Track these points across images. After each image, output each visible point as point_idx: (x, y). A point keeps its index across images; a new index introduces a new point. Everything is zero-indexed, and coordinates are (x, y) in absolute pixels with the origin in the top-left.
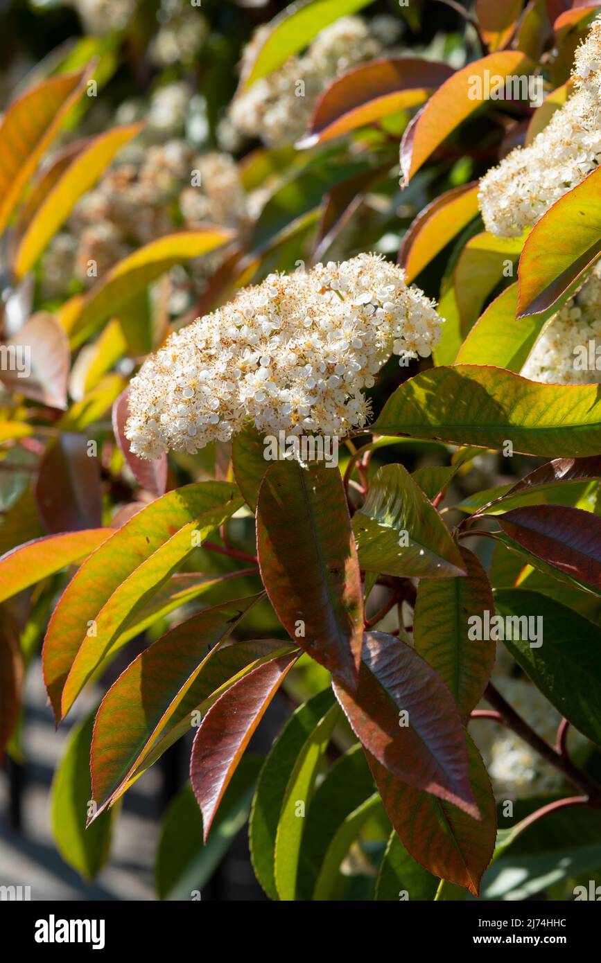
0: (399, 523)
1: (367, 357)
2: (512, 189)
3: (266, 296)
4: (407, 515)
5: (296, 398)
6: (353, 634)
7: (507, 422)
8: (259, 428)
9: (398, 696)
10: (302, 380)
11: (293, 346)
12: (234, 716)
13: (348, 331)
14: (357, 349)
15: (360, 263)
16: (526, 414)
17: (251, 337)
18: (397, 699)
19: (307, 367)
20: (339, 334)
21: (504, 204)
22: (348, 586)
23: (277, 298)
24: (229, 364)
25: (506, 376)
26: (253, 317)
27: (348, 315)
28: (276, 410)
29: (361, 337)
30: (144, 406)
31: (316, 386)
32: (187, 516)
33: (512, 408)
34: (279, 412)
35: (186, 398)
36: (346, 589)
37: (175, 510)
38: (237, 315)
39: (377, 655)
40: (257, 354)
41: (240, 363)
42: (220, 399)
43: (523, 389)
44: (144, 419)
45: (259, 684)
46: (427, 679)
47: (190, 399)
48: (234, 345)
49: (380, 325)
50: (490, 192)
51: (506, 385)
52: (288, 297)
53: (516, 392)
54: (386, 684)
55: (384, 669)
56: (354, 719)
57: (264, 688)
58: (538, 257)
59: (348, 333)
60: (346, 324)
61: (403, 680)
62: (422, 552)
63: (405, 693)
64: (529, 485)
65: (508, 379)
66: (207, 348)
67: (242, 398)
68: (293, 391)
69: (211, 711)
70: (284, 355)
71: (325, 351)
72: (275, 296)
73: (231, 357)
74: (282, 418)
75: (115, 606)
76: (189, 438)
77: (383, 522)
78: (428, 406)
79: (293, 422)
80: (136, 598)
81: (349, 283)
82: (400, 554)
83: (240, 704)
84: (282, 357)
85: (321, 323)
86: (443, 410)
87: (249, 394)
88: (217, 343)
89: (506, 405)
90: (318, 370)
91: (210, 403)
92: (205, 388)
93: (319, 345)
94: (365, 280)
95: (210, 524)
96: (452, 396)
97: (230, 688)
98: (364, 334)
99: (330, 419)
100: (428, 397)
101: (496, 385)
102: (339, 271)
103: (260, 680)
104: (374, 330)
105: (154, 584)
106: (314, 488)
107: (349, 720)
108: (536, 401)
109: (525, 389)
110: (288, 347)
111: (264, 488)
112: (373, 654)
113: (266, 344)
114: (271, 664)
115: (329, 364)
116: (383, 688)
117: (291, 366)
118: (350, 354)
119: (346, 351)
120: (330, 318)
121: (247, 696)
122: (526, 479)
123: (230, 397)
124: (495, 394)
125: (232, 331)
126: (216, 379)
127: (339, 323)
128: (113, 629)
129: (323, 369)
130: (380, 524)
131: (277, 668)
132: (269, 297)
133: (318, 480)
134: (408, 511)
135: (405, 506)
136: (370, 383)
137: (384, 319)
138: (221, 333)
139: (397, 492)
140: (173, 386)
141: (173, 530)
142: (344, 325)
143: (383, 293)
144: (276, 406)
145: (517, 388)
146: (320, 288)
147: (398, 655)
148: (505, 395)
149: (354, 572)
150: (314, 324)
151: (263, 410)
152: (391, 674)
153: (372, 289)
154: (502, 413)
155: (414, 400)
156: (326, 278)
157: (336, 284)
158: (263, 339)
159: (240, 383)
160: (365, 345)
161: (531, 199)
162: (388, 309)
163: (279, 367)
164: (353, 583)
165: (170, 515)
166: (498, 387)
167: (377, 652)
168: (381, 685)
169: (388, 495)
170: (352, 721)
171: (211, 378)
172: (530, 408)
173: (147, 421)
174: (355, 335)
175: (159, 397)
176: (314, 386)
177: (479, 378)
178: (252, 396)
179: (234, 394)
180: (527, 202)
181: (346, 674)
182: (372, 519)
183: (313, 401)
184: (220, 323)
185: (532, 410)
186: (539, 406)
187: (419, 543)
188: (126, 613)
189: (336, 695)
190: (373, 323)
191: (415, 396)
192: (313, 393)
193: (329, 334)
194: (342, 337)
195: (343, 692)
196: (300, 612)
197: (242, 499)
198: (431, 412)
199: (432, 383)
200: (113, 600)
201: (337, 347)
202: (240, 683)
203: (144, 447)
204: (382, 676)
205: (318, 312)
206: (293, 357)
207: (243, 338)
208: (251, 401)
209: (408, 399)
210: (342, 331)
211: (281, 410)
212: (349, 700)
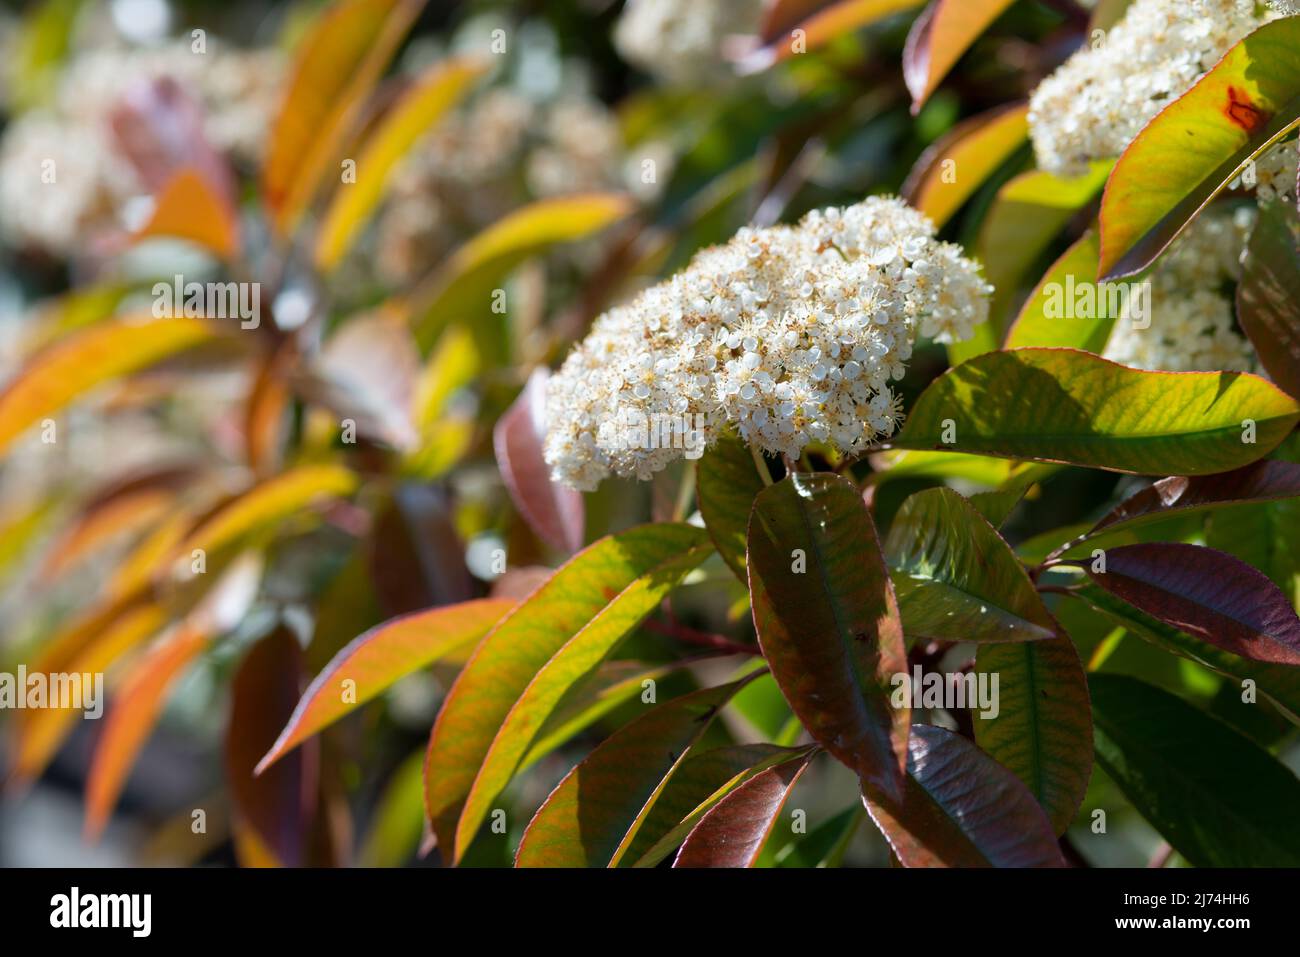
0: (944, 572)
1: (895, 336)
2: (1081, 106)
3: (743, 257)
4: (957, 559)
5: (798, 393)
6: (894, 723)
7: (1091, 429)
8: (746, 438)
9: (960, 814)
10: (807, 368)
11: (790, 323)
12: (722, 846)
13: (867, 300)
14: (881, 326)
15: (871, 210)
16: (1118, 417)
17: (726, 312)
18: (959, 818)
19: (812, 350)
20: (853, 304)
21: (1071, 125)
22: (884, 657)
23: (760, 258)
24: (698, 348)
25: (1090, 362)
26: (728, 285)
27: (865, 278)
28: (771, 412)
29: (884, 308)
30: (572, 414)
31: (827, 376)
32: (629, 573)
33: (1097, 408)
34: (776, 414)
35: (639, 398)
36: (881, 662)
37: (611, 564)
38: (704, 282)
39: (923, 758)
40: (738, 335)
41: (715, 347)
42: (689, 398)
43: (1114, 378)
44: (572, 433)
45: (755, 802)
46: (1001, 788)
47: (644, 400)
48: (703, 323)
49: (909, 293)
50: (1047, 110)
51: (1089, 376)
52: (774, 257)
53: (1104, 385)
54: (940, 798)
55: (936, 776)
56: (901, 845)
57: (761, 807)
58: (1128, 196)
59: (866, 305)
60: (864, 291)
61: (967, 789)
62: (983, 610)
63: (972, 807)
64: (1123, 518)
65: (1093, 367)
66: (662, 330)
67: (721, 396)
68: (794, 383)
69: (690, 839)
70: (779, 335)
71: (836, 328)
72: (756, 255)
73: (700, 340)
74: (780, 421)
75: (534, 699)
76: (643, 456)
77: (917, 573)
78: (976, 408)
79: (796, 428)
80: (562, 688)
81: (859, 238)
82: (950, 614)
83: (729, 829)
84: (776, 337)
85: (827, 289)
86: (998, 413)
87: (732, 390)
88: (678, 322)
89: (1088, 404)
90: (828, 354)
91: (674, 404)
92: (664, 384)
93: (828, 319)
94: (882, 232)
95: (666, 581)
96: (1009, 393)
97: (714, 808)
98: (890, 304)
99: (848, 423)
100: (976, 396)
101: (1074, 375)
102: (844, 220)
103: (755, 797)
104: (902, 299)
105: (587, 668)
106: (823, 524)
107: (894, 848)
108: (1134, 398)
109: (1119, 378)
110: (784, 323)
111: (755, 523)
112: (917, 756)
113: (751, 320)
114: (768, 774)
115: (843, 345)
116: (937, 805)
117: (788, 350)
118: (871, 332)
119: (867, 328)
120: (840, 283)
121: (739, 819)
122: (1120, 510)
123: (702, 395)
124: (1073, 389)
125: (700, 304)
126: (679, 371)
127: (852, 290)
128: (529, 733)
129: (836, 353)
130: (913, 576)
131: (777, 778)
132: (748, 257)
133: (828, 513)
134: (958, 554)
135: (952, 548)
136: (899, 374)
137: (915, 283)
138: (683, 308)
139: (938, 529)
140: (618, 384)
141: (611, 593)
142: (860, 291)
143: (911, 249)
144: (770, 406)
145: (1106, 379)
146: (817, 245)
147: (956, 755)
148: (1087, 391)
149: (894, 636)
150: (815, 293)
151: (752, 413)
152: (946, 784)
153: (893, 243)
154: (1082, 416)
155: (954, 399)
156: (826, 231)
157: (840, 237)
158: (744, 315)
159: (717, 375)
160: (891, 320)
161: (1111, 117)
162: (920, 269)
163: (771, 351)
164: (893, 651)
165: (607, 572)
166: (1077, 379)
167: (924, 753)
168: (932, 799)
169: (922, 535)
170: (898, 848)
171: (672, 370)
172: (1123, 408)
173: (577, 436)
174: (876, 306)
175: (596, 400)
176: (824, 376)
177: (1049, 367)
178: (736, 392)
179: (708, 391)
180: (1105, 123)
181: (887, 782)
182: (899, 570)
183: (824, 397)
184: (680, 294)
185: (1126, 411)
186: (1137, 404)
187: (978, 596)
188: (547, 710)
189: (870, 814)
190: (899, 289)
191: (957, 395)
192: (823, 386)
193: (838, 305)
194: (858, 308)
195: (880, 811)
196: (816, 696)
197: (712, 546)
198: (980, 415)
199: (981, 376)
200: (532, 690)
201: (852, 323)
202: (726, 801)
203: (574, 472)
204: (932, 787)
205: (820, 276)
206: (792, 337)
207: (715, 313)
208: (733, 400)
209: (947, 398)
210: (858, 300)
211: (779, 411)
212: (890, 820)
